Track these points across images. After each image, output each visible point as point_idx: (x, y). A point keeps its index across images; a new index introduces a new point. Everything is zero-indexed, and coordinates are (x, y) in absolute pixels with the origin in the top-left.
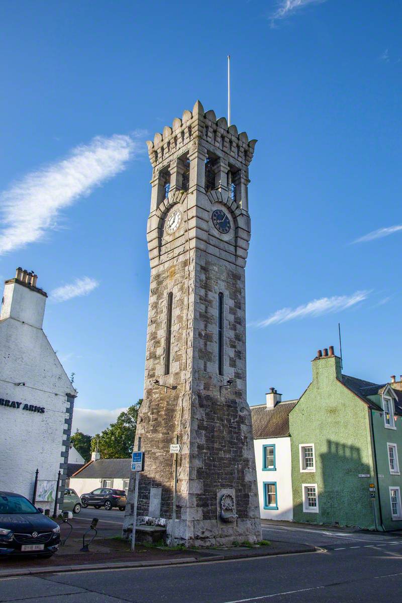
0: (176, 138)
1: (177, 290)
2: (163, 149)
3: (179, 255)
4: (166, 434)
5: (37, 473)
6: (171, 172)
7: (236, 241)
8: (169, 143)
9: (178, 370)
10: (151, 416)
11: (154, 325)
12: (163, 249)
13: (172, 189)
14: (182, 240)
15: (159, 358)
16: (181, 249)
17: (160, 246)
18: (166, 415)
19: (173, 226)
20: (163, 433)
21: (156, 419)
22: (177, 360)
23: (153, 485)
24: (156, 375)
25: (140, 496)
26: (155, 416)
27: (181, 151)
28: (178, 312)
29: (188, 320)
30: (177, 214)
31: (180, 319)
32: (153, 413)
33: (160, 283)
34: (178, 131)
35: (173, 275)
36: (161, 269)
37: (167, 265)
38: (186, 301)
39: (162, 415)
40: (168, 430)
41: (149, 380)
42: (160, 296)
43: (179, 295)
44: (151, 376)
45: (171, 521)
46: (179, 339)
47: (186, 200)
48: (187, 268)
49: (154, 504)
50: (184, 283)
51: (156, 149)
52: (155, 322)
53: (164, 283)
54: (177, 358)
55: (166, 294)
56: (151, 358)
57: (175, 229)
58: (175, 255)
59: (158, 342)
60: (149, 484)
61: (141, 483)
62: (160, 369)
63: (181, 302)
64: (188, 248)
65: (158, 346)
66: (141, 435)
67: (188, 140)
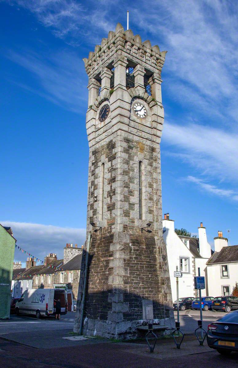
0: (145, 52)
1: (146, 163)
2: (133, 45)
3: (146, 139)
8: (138, 48)
9: (152, 221)
10: (133, 247)
11: (127, 177)
15: (134, 205)
16: (149, 136)
18: (146, 248)
19: (139, 112)
20: (147, 262)
21: (138, 250)
22: (150, 213)
23: (143, 297)
24: (131, 216)
25: (131, 306)
26: (137, 248)
27: (149, 67)
28: (149, 180)
29: (157, 190)
30: (144, 108)
31: (151, 186)
32: (134, 245)
33: (130, 147)
34: (148, 51)
35: (142, 150)
36: (130, 137)
37: (136, 138)
38: (155, 175)
39: (143, 248)
40: (150, 260)
41: (124, 218)
42: (130, 158)
43: (149, 168)
44: (126, 216)
45: (163, 319)
46: (151, 199)
47: (155, 108)
48: (154, 154)
49: (148, 312)
50: (152, 163)
51: (127, 39)
52: (126, 175)
53: (134, 150)
54: (151, 212)
55: (137, 160)
56: (125, 201)
57: (141, 117)
58: (142, 136)
59: (132, 192)
60: (139, 297)
61: (131, 297)
62: (134, 214)
63: (151, 174)
64: (155, 140)
65: (131, 195)
66: (124, 260)
67: (154, 65)
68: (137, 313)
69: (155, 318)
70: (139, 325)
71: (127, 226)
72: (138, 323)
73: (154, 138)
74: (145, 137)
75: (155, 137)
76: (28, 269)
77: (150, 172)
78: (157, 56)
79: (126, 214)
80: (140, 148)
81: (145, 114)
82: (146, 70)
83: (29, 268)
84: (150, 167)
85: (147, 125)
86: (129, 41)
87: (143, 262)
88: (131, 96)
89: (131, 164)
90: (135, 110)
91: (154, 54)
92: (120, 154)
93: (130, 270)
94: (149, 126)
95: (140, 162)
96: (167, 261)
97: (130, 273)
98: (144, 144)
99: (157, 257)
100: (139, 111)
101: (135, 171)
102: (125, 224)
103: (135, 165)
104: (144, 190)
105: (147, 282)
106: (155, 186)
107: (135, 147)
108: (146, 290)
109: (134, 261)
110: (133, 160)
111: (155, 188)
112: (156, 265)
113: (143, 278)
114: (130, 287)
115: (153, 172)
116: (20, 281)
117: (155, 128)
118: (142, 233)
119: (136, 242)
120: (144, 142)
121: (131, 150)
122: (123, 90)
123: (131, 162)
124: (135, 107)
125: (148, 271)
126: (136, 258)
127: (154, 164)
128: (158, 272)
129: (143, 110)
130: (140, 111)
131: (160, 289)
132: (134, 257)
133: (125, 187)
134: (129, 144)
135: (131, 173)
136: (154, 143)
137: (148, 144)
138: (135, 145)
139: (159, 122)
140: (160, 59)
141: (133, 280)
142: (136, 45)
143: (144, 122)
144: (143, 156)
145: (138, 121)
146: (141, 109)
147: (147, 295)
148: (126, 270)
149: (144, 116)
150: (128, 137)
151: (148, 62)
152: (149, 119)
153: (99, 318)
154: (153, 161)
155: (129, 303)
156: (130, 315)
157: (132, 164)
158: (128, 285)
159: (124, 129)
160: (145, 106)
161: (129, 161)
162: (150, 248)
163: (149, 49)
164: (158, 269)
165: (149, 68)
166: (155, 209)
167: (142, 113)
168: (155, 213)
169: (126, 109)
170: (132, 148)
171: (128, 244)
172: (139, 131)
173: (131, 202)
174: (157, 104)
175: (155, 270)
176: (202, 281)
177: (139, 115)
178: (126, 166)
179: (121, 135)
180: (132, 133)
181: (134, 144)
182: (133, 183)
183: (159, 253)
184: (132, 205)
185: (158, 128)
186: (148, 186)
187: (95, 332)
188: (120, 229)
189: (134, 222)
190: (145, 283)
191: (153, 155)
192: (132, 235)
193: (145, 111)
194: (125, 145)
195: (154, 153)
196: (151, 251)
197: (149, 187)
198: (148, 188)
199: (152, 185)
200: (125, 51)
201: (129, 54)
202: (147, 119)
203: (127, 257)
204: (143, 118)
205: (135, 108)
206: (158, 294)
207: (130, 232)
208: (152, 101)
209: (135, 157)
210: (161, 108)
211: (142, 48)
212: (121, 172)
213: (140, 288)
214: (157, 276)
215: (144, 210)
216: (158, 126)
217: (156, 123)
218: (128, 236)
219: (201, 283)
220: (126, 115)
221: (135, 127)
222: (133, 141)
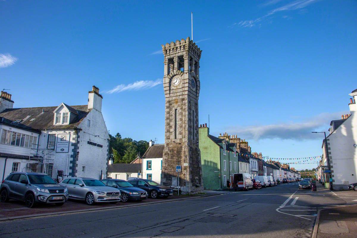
0: (177, 48)
1: (179, 109)
2: (170, 50)
3: (180, 95)
4: (178, 159)
5: (102, 171)
6: (175, 61)
7: (197, 91)
8: (173, 49)
9: (181, 138)
11: (169, 120)
12: (172, 91)
13: (175, 68)
14: (181, 90)
15: (172, 132)
16: (181, 93)
17: (170, 90)
18: (177, 153)
19: (176, 84)
20: (176, 159)
21: (172, 154)
22: (181, 134)
23: (173, 176)
24: (171, 138)
25: (167, 180)
26: (172, 153)
27: (180, 54)
28: (180, 117)
29: (185, 121)
30: (178, 79)
31: (181, 120)
32: (170, 152)
33: (170, 104)
34: (178, 46)
35: (177, 102)
36: (171, 99)
37: (174, 98)
38: (184, 114)
39: (175, 153)
40: (178, 158)
41: (167, 140)
42: (171, 110)
43: (180, 111)
44: (168, 139)
45: (182, 187)
46: (181, 127)
47: (183, 75)
48: (184, 101)
49: (174, 182)
50: (183, 107)
51: (167, 49)
52: (169, 119)
53: (173, 105)
54: (181, 133)
55: (174, 109)
56: (167, 132)
57: (177, 85)
58: (177, 95)
59: (171, 127)
60: (171, 175)
61: (167, 176)
62: (172, 137)
63: (181, 113)
64: (184, 94)
65: (171, 128)
66: (166, 159)
67: (183, 51)
68: (169, 183)
71: (168, 143)
75: (184, 92)
77: (181, 112)
78: (183, 44)
88: (169, 78)
91: (181, 45)
95: (176, 110)
97: (168, 165)
99: (182, 156)
101: (173, 115)
104: (177, 123)
109: (170, 159)
111: (183, 120)
112: (181, 160)
115: (183, 112)
118: (176, 145)
119: (172, 150)
120: (178, 98)
121: (171, 106)
122: (166, 78)
124: (173, 82)
133: (167, 125)
135: (171, 117)
139: (186, 82)
141: (169, 168)
142: (171, 48)
143: (178, 87)
144: (177, 106)
145: (175, 88)
146: (177, 81)
148: (166, 164)
151: (179, 52)
156: (166, 184)
157: (172, 113)
159: (167, 97)
160: (178, 77)
161: (170, 112)
162: (179, 152)
163: (179, 44)
169: (167, 87)
173: (170, 132)
174: (184, 73)
175: (181, 163)
180: (172, 96)
181: (172, 102)
182: (172, 122)
185: (185, 86)
186: (180, 120)
189: (172, 141)
191: (183, 103)
192: (170, 147)
193: (179, 80)
194: (168, 105)
196: (179, 154)
198: (180, 122)
200: (167, 55)
201: (169, 55)
202: (180, 84)
206: (181, 175)
208: (181, 73)
210: (187, 74)
211: (175, 47)
213: (172, 172)
215: (177, 133)
218: (168, 148)
220: (167, 89)
222: (172, 100)
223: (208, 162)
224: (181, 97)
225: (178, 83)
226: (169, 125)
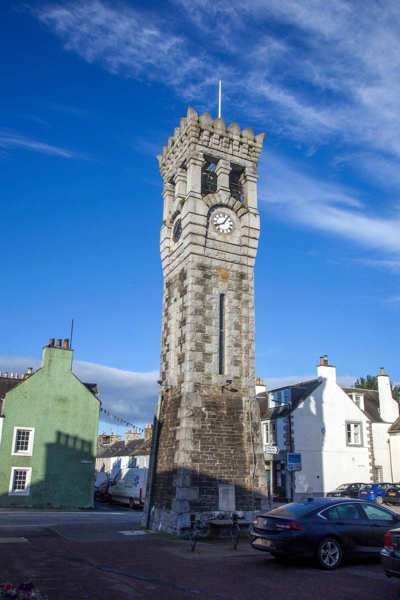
0: (231, 140)
1: (231, 296)
2: (211, 134)
3: (234, 262)
4: (232, 432)
8: (221, 137)
9: (238, 375)
10: (207, 412)
11: (201, 318)
12: (210, 243)
14: (236, 249)
15: (210, 354)
16: (236, 258)
17: (206, 236)
18: (228, 414)
19: (221, 226)
20: (227, 432)
21: (214, 417)
22: (236, 365)
23: (220, 481)
24: (207, 370)
25: (201, 492)
26: (213, 414)
28: (235, 319)
29: (248, 332)
30: (229, 219)
31: (237, 327)
32: (208, 410)
33: (206, 277)
34: (236, 137)
35: (225, 278)
36: (207, 262)
37: (216, 263)
38: (244, 312)
39: (223, 414)
40: (234, 429)
41: (196, 374)
42: (207, 290)
43: (235, 302)
44: (198, 370)
45: (250, 512)
46: (237, 345)
47: (246, 216)
48: (244, 282)
50: (241, 294)
51: (203, 127)
52: (200, 314)
53: (213, 280)
54: (237, 363)
55: (217, 293)
56: (197, 350)
57: (225, 232)
58: (226, 259)
59: (208, 338)
60: (215, 480)
61: (202, 480)
62: (211, 367)
63: (238, 310)
64: (245, 263)
65: (207, 342)
66: (194, 430)
67: (245, 156)
68: (210, 501)
69: (237, 509)
70: (213, 518)
71: (199, 384)
72: (211, 515)
73: (245, 260)
74: (230, 260)
75: (246, 258)
76: (147, 439)
77: (236, 307)
78: (250, 142)
79: (199, 368)
80: (222, 276)
81: (231, 227)
82: (232, 165)
83: (149, 438)
84: (238, 301)
85: (233, 243)
86: (206, 128)
87: (222, 432)
88: (208, 205)
89: (207, 299)
90: (215, 223)
91: (244, 140)
92: (192, 287)
93: (201, 444)
94: (237, 243)
95: (222, 296)
96: (259, 431)
97: (202, 448)
98: (228, 270)
99: (244, 425)
100: (221, 224)
101: (214, 308)
102: (197, 381)
103: (213, 301)
104: (227, 333)
105: (227, 460)
106: (244, 327)
107: (215, 275)
108: (226, 471)
109: (209, 431)
110: (210, 294)
111: (244, 329)
112: (242, 437)
113: (221, 455)
114: (201, 466)
115: (242, 307)
116: (135, 457)
117: (246, 246)
118: (223, 392)
119: (212, 405)
120: (229, 267)
121: (207, 280)
122: (196, 199)
123: (208, 297)
124: (215, 219)
125: (230, 445)
126: (211, 427)
127: (244, 296)
128: (246, 447)
129: (227, 222)
130: (223, 223)
131: (247, 470)
132: (209, 426)
133: (197, 331)
134: (205, 272)
135: (207, 311)
136: (245, 267)
137: (235, 269)
138: (214, 272)
139: (252, 237)
140: (255, 147)
141: (206, 457)
142: (217, 132)
143: (228, 239)
144: (226, 287)
145: (220, 238)
146: (225, 221)
147: (226, 478)
148: (195, 443)
149: (229, 231)
150: (204, 263)
151: (236, 153)
152: (238, 234)
153: (164, 507)
154: (243, 292)
155: (199, 488)
156: (200, 504)
157: (210, 300)
158: (198, 464)
159: (198, 252)
160: (232, 216)
161: (204, 296)
162: (234, 413)
163: (238, 135)
164: (245, 442)
165: (238, 161)
166: (243, 359)
167: (225, 227)
168: (244, 364)
169: (200, 225)
170: (209, 277)
171: (200, 409)
172: (220, 252)
173: (206, 352)
174: (248, 211)
175: (241, 444)
176: (297, 459)
177: (221, 231)
178: (199, 303)
179: (192, 261)
180: (210, 256)
181: (212, 271)
182: (211, 325)
183: (248, 420)
184: (207, 356)
185: (250, 245)
186: (233, 327)
187: (160, 525)
188: (189, 389)
189: (211, 379)
190: (224, 461)
191: (241, 284)
192: (207, 396)
193: (231, 223)
194: (199, 274)
195: (243, 280)
196: (236, 418)
197: (235, 329)
198: (233, 330)
199: (240, 326)
200: (201, 143)
201: (207, 147)
202: (233, 234)
203: (198, 426)
204: (228, 234)
205: (216, 221)
206: (244, 477)
207: (205, 392)
208: (241, 208)
209: (214, 289)
210: (256, 216)
211: (226, 135)
212: (192, 311)
213: (216, 468)
214: (243, 452)
215: (227, 360)
216: (250, 243)
217: (247, 238)
218: (199, 398)
219: (294, 462)
220: (200, 233)
221: (215, 248)
222: (210, 268)
223: (67, 436)
224: (236, 267)
225: (230, 229)
226: (201, 331)
